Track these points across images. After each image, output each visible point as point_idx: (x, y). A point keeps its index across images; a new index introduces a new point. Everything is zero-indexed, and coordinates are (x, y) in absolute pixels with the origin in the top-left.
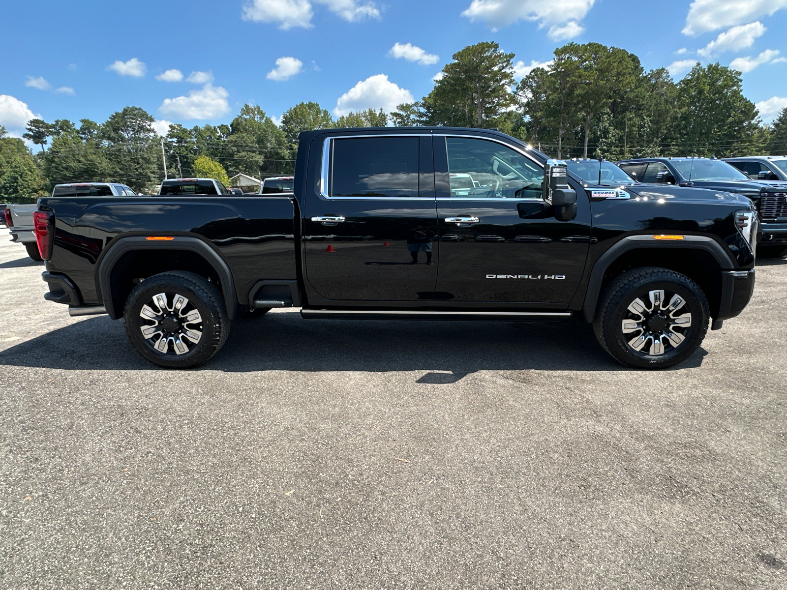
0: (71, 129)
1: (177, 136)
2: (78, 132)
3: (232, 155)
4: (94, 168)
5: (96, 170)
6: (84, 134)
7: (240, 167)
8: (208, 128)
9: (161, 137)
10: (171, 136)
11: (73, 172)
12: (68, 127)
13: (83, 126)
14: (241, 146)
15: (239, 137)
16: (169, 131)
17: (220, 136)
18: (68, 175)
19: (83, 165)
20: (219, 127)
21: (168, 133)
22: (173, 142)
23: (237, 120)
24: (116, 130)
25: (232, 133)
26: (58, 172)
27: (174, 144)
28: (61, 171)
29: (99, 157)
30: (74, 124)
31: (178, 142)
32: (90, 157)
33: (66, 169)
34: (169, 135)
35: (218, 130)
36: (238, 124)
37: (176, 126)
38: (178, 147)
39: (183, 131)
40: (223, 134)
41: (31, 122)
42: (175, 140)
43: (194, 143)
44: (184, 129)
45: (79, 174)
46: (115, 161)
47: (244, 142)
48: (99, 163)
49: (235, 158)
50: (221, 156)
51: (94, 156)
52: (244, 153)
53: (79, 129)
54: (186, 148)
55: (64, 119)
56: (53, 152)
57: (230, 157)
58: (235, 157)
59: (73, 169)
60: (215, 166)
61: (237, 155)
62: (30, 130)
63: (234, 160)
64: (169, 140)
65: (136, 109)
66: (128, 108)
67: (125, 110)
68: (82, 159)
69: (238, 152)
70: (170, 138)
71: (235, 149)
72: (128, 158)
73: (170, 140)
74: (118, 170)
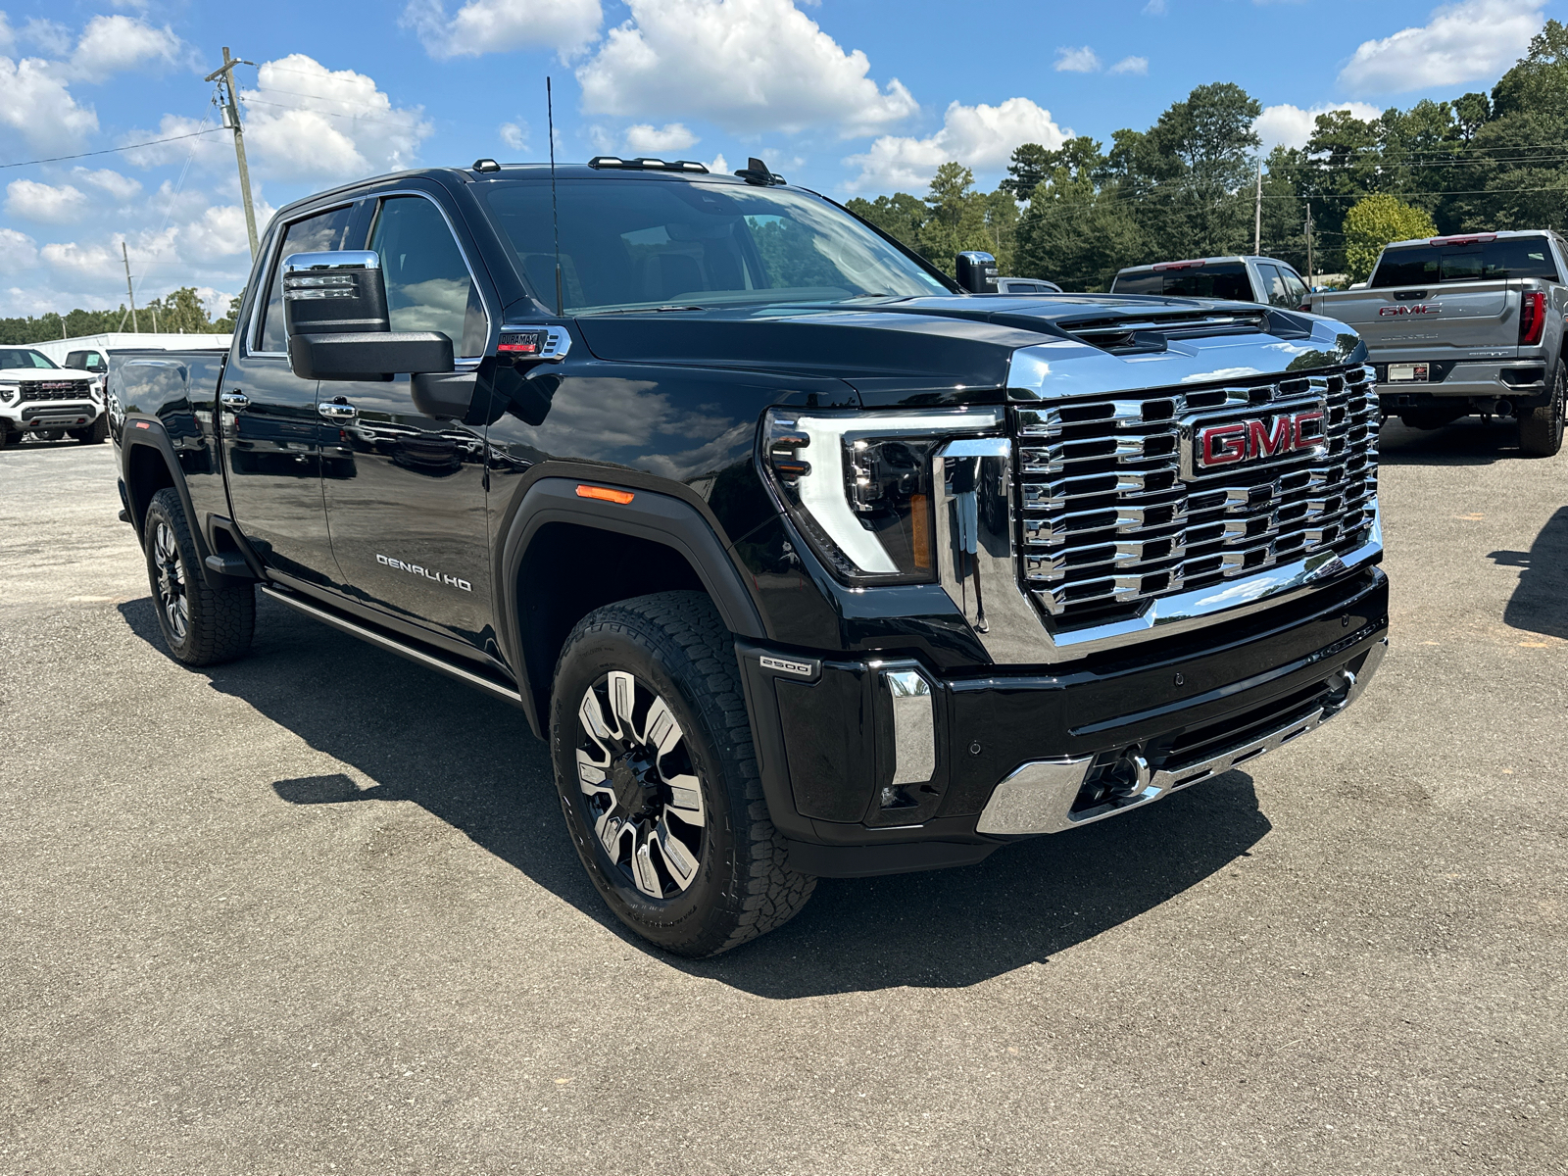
0: (1091, 157)
1: (1333, 144)
2: (1104, 162)
3: (1480, 181)
4: (1106, 247)
5: (1108, 252)
6: (1117, 165)
7: (1500, 215)
8: (1426, 112)
9: (1293, 153)
10: (1317, 146)
11: (1063, 261)
12: (1087, 154)
13: (1116, 146)
14: (1511, 154)
15: (1511, 126)
16: (1313, 134)
17: (1458, 131)
18: (1051, 267)
19: (1084, 242)
20: (1456, 104)
21: (1312, 138)
22: (1320, 160)
23: (1514, 73)
24: (1167, 149)
25: (1496, 116)
26: (1034, 263)
27: (1323, 167)
28: (1041, 259)
29: (1119, 218)
30: (1099, 146)
31: (1333, 161)
32: (1101, 222)
33: (1050, 254)
34: (1312, 143)
35: (1454, 113)
36: (1518, 86)
37: (1334, 116)
38: (1331, 173)
39: (1349, 127)
40: (1466, 123)
41: (1019, 152)
42: (1326, 155)
43: (1376, 158)
44: (1356, 122)
45: (1073, 264)
46: (1152, 226)
47: (1526, 137)
48: (1118, 235)
49: (1487, 190)
50: (1448, 189)
51: (1110, 218)
52: (1518, 172)
53: (1108, 155)
54: (1352, 173)
55: (1080, 137)
56: (1034, 216)
57: (1474, 187)
58: (1490, 187)
59: (1064, 253)
60: (1406, 220)
61: (1493, 179)
62: (1014, 170)
63: (1482, 197)
64: (1312, 157)
65: (1222, 88)
66: (1203, 88)
67: (1194, 96)
68: (1085, 228)
69: (1502, 169)
70: (1314, 153)
71: (1492, 162)
72: (1181, 217)
73: (1314, 157)
74: (1155, 248)
